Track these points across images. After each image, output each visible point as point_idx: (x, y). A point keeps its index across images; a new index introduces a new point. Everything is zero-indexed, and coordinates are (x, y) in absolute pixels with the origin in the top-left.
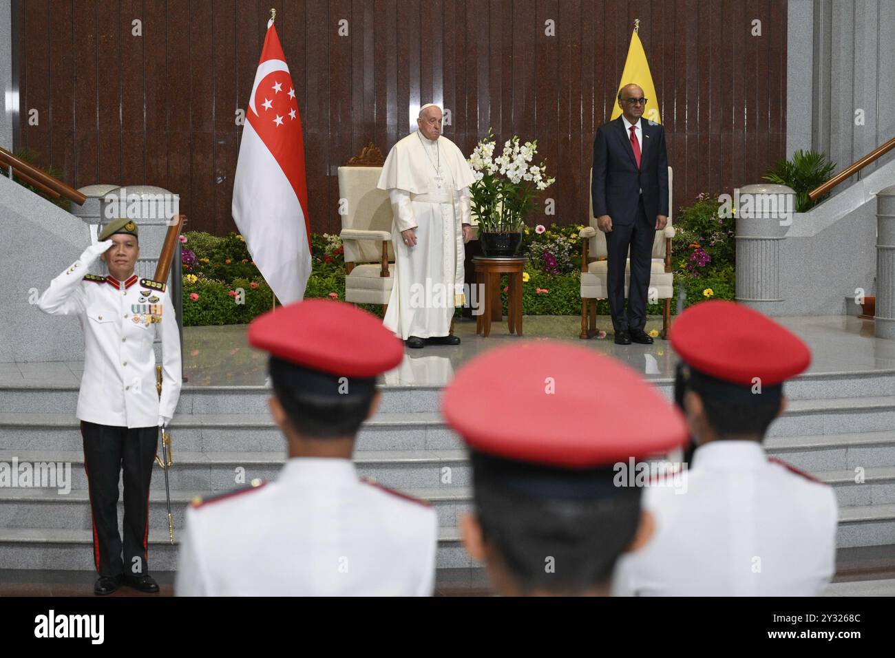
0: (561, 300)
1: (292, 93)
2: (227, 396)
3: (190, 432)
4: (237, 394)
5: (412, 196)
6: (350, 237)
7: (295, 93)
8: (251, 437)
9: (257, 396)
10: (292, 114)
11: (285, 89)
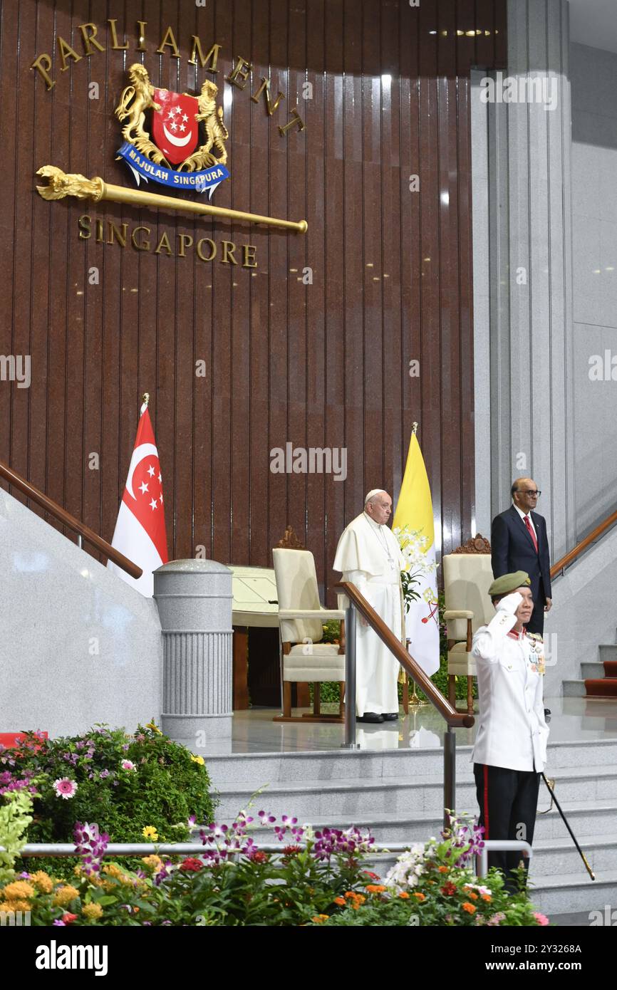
1: (160, 478)
2: (412, 758)
3: (413, 792)
4: (420, 755)
5: (368, 575)
6: (288, 617)
7: (163, 478)
8: (464, 794)
9: (437, 757)
10: (162, 498)
11: (156, 473)
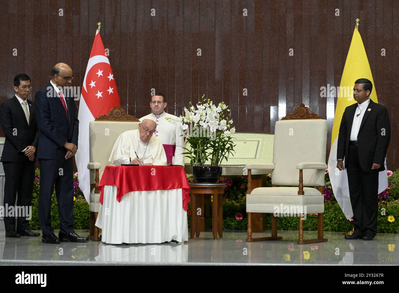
0: (326, 221)
1: (111, 77)
7: (114, 77)
10: (111, 90)
11: (106, 74)
